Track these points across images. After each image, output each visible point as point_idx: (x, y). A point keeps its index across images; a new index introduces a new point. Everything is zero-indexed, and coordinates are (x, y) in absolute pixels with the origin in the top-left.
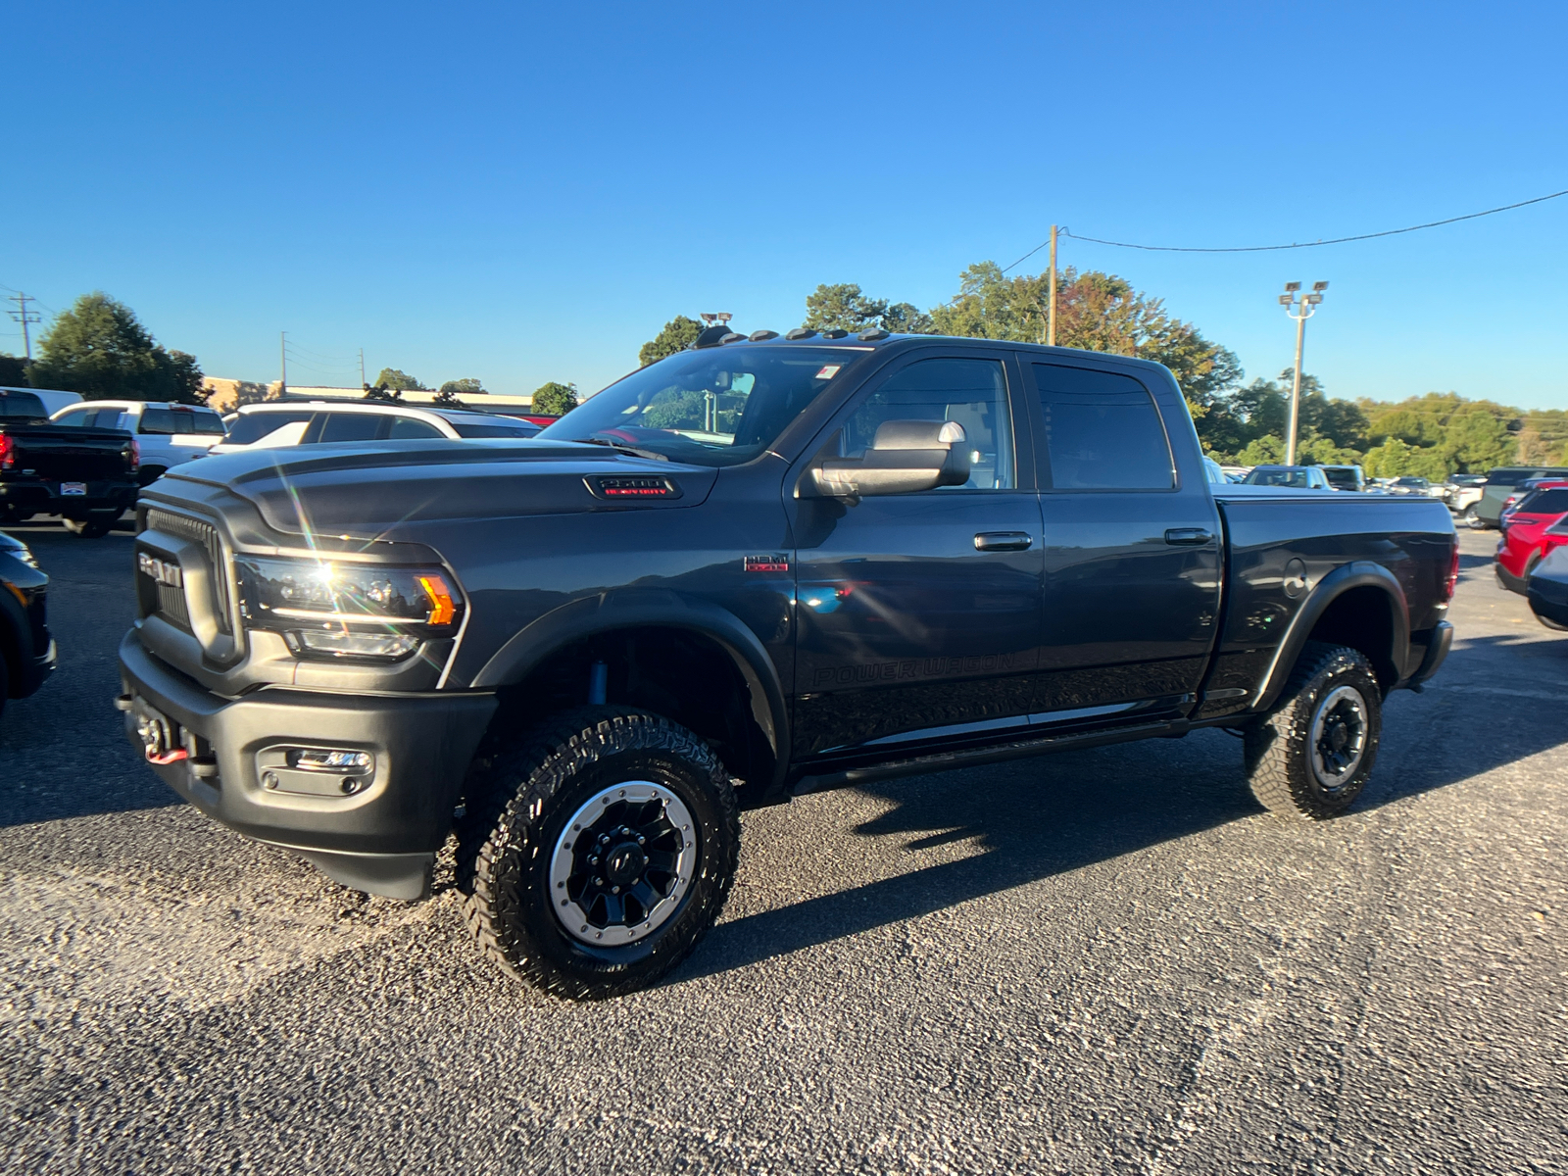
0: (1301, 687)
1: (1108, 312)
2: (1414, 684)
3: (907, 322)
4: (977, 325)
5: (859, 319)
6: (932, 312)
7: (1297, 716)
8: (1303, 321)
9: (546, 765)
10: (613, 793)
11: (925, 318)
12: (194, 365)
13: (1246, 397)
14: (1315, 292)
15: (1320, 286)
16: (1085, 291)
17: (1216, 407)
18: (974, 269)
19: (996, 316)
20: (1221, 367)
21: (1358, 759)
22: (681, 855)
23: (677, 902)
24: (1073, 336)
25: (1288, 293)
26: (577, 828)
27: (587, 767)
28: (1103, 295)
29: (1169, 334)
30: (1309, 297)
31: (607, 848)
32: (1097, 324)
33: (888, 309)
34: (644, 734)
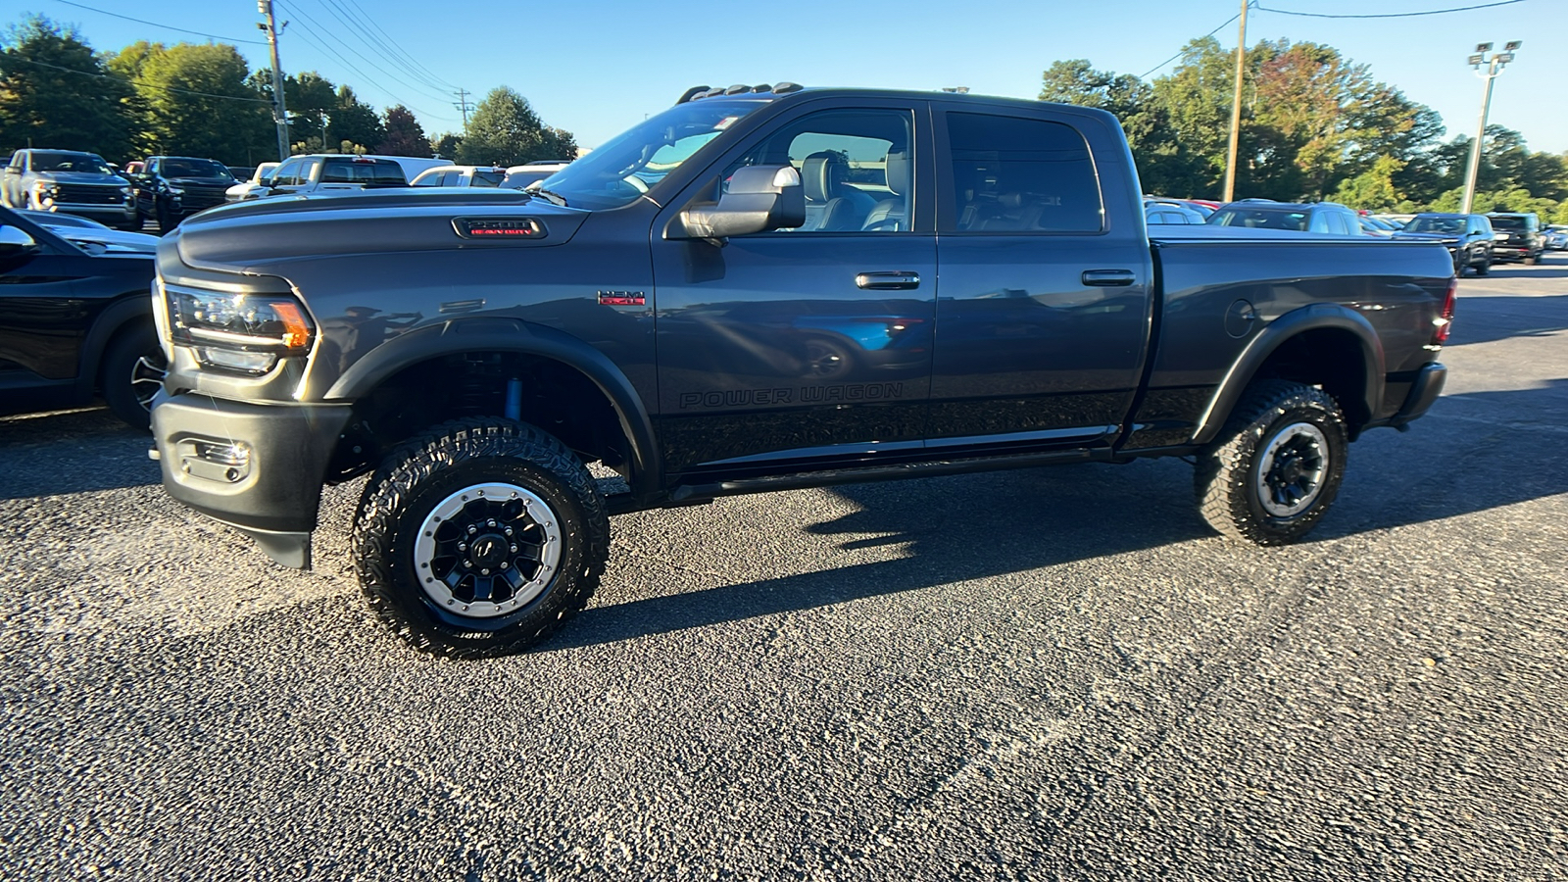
0: (1249, 423)
1: (1316, 77)
2: (1398, 422)
3: (1130, 91)
4: (1194, 92)
5: (1087, 90)
6: (1154, 81)
7: (1242, 449)
8: (1492, 79)
9: (406, 466)
10: (473, 492)
11: (1145, 88)
12: (572, 140)
13: (1446, 151)
14: (1506, 52)
15: (1512, 45)
16: (1296, 59)
17: (1413, 163)
18: (1195, 43)
19: (1213, 84)
20: (1424, 125)
21: (1315, 492)
22: (545, 546)
23: (543, 586)
24: (1282, 100)
25: (1479, 53)
26: (437, 519)
27: (440, 469)
28: (1312, 62)
29: (1373, 96)
30: (1498, 56)
31: (473, 537)
32: (1304, 89)
33: (1113, 80)
34: (501, 443)
